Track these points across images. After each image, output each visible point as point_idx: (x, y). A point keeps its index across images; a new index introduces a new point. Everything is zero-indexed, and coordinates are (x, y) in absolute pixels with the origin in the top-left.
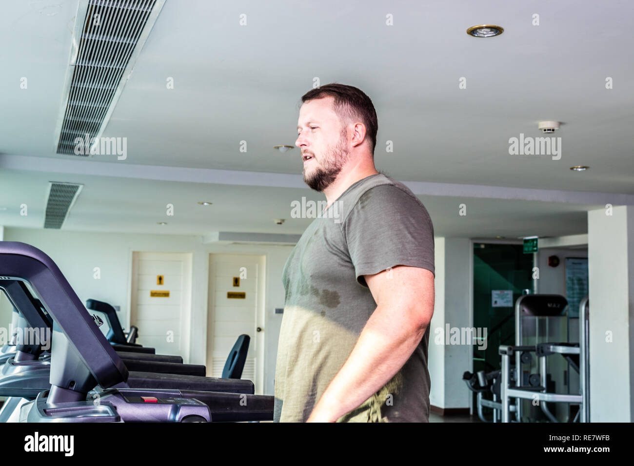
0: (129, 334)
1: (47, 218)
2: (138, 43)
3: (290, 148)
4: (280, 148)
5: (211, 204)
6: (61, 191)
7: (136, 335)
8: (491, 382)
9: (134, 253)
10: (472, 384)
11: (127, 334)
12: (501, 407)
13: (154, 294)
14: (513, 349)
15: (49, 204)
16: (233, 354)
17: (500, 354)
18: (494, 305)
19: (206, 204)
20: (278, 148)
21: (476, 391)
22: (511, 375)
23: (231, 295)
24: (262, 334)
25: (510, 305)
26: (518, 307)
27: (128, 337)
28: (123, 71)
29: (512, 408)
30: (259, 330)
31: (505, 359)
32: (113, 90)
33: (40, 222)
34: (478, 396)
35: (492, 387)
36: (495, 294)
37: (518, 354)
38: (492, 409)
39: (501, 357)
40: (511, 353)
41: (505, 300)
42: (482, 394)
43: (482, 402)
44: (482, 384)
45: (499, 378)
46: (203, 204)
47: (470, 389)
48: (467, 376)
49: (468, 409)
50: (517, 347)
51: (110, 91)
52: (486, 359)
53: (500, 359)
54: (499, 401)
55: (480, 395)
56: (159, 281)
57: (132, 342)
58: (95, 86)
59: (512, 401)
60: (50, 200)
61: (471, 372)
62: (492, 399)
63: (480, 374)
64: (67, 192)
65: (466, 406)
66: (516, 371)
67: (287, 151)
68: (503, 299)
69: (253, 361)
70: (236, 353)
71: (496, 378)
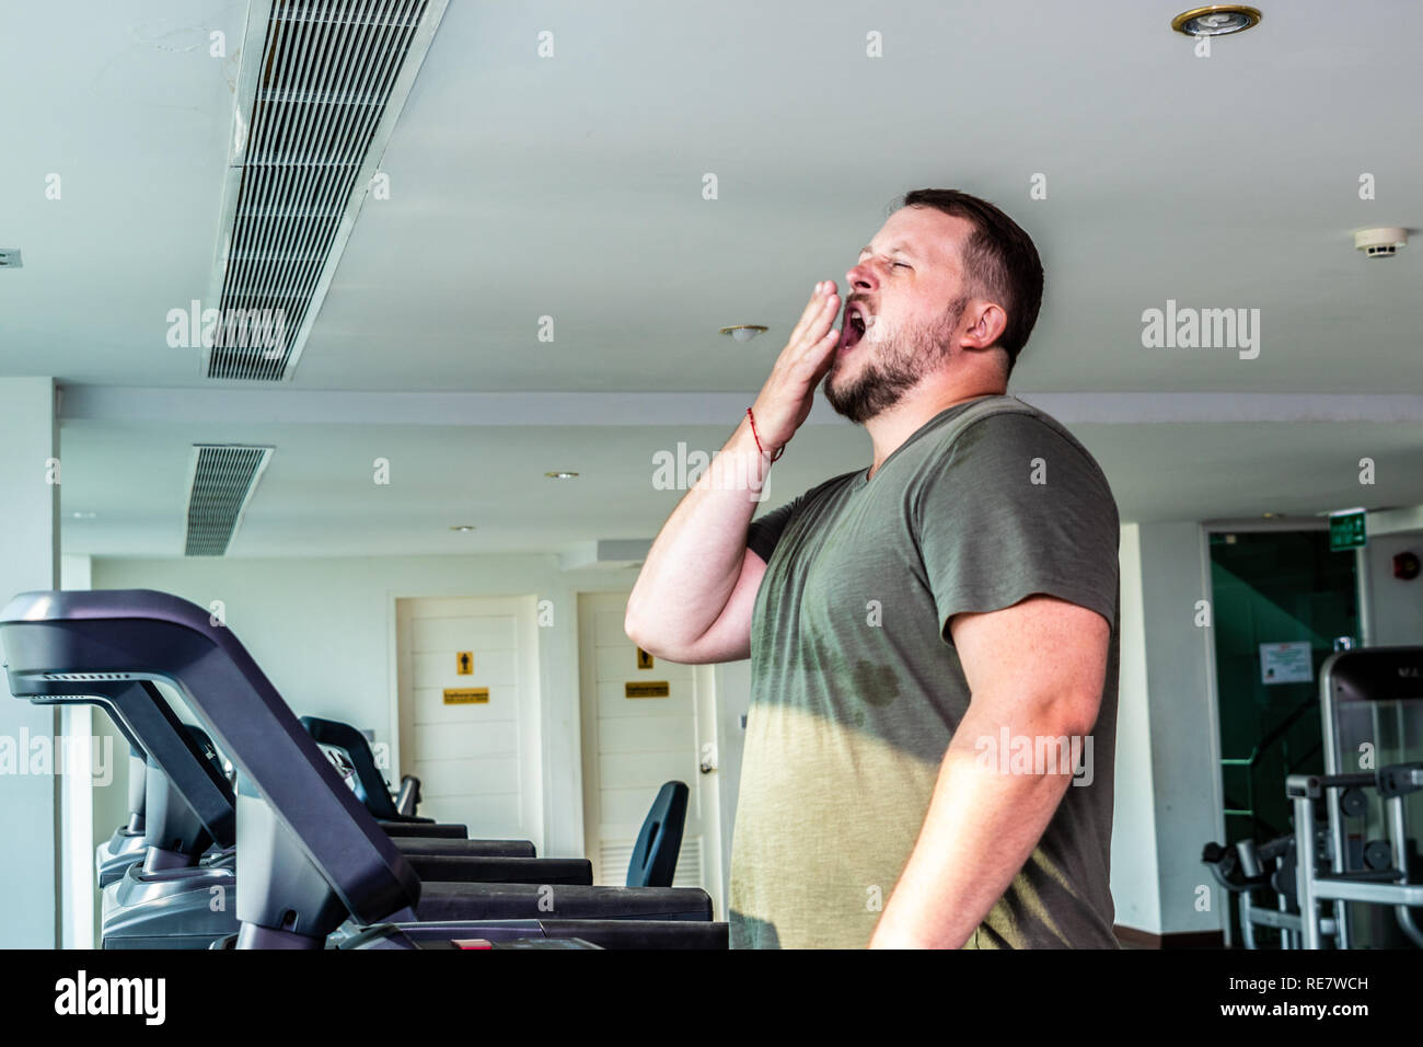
0: (399, 795)
1: (190, 532)
2: (388, 105)
3: (759, 331)
4: (735, 333)
5: (576, 474)
6: (222, 465)
7: (416, 798)
8: (1270, 865)
9: (398, 601)
10: (1226, 873)
11: (396, 795)
12: (1299, 924)
13: (452, 698)
14: (1321, 782)
15: (194, 498)
16: (651, 830)
17: (1290, 797)
18: (1266, 680)
19: (564, 476)
20: (730, 332)
21: (1235, 888)
22: (1320, 845)
23: (634, 690)
24: (714, 779)
25: (1307, 676)
26: (1326, 680)
27: (398, 801)
28: (355, 172)
29: (1326, 925)
30: (706, 771)
31: (1303, 807)
32: (335, 218)
33: (174, 541)
34: (1241, 900)
35: (1274, 879)
36: (1268, 652)
37: (1333, 793)
38: (1278, 931)
39: (1291, 803)
40: (1317, 793)
41: (1293, 666)
42: (1252, 897)
43: (1251, 914)
44: (1249, 871)
45: (1291, 855)
46: (557, 476)
47: (1221, 883)
48: (1212, 854)
49: (1219, 935)
50: (1331, 778)
51: (327, 222)
52: (1254, 809)
53: (1290, 809)
54: (1294, 909)
55: (1246, 898)
56: (461, 666)
57: (409, 813)
58: (292, 212)
59: (1326, 908)
60: (195, 489)
61: (1222, 843)
62: (1275, 907)
63: (1243, 848)
64: (236, 466)
65: (1214, 926)
66: (1331, 835)
67: (751, 338)
68: (1287, 663)
69: (696, 844)
70: (656, 826)
71: (1283, 855)
